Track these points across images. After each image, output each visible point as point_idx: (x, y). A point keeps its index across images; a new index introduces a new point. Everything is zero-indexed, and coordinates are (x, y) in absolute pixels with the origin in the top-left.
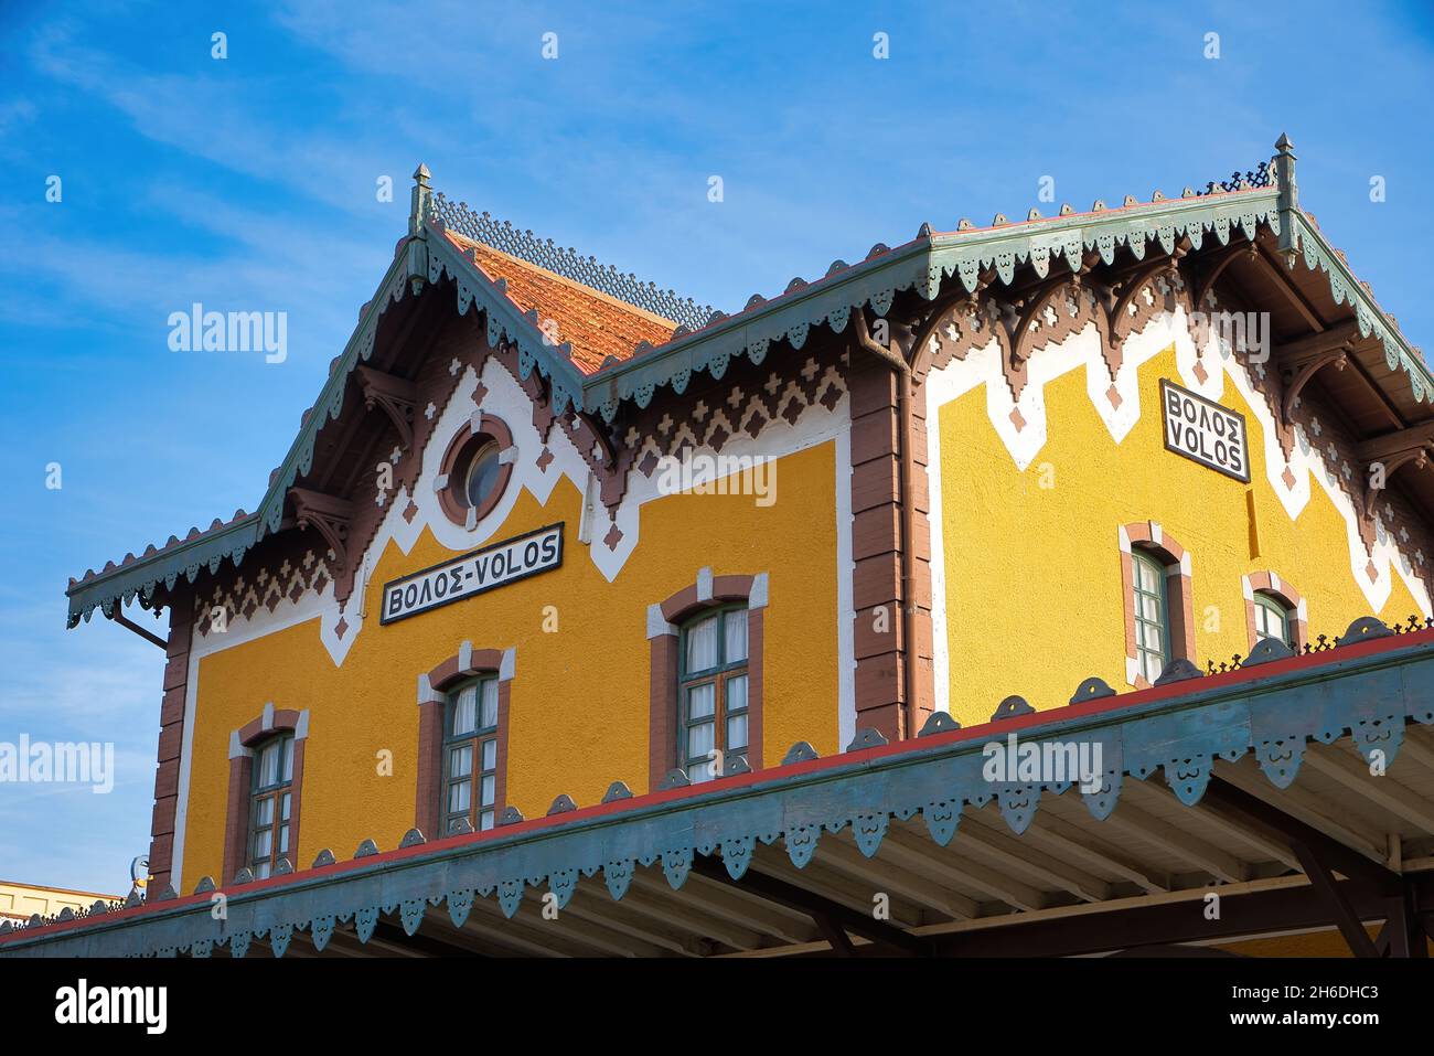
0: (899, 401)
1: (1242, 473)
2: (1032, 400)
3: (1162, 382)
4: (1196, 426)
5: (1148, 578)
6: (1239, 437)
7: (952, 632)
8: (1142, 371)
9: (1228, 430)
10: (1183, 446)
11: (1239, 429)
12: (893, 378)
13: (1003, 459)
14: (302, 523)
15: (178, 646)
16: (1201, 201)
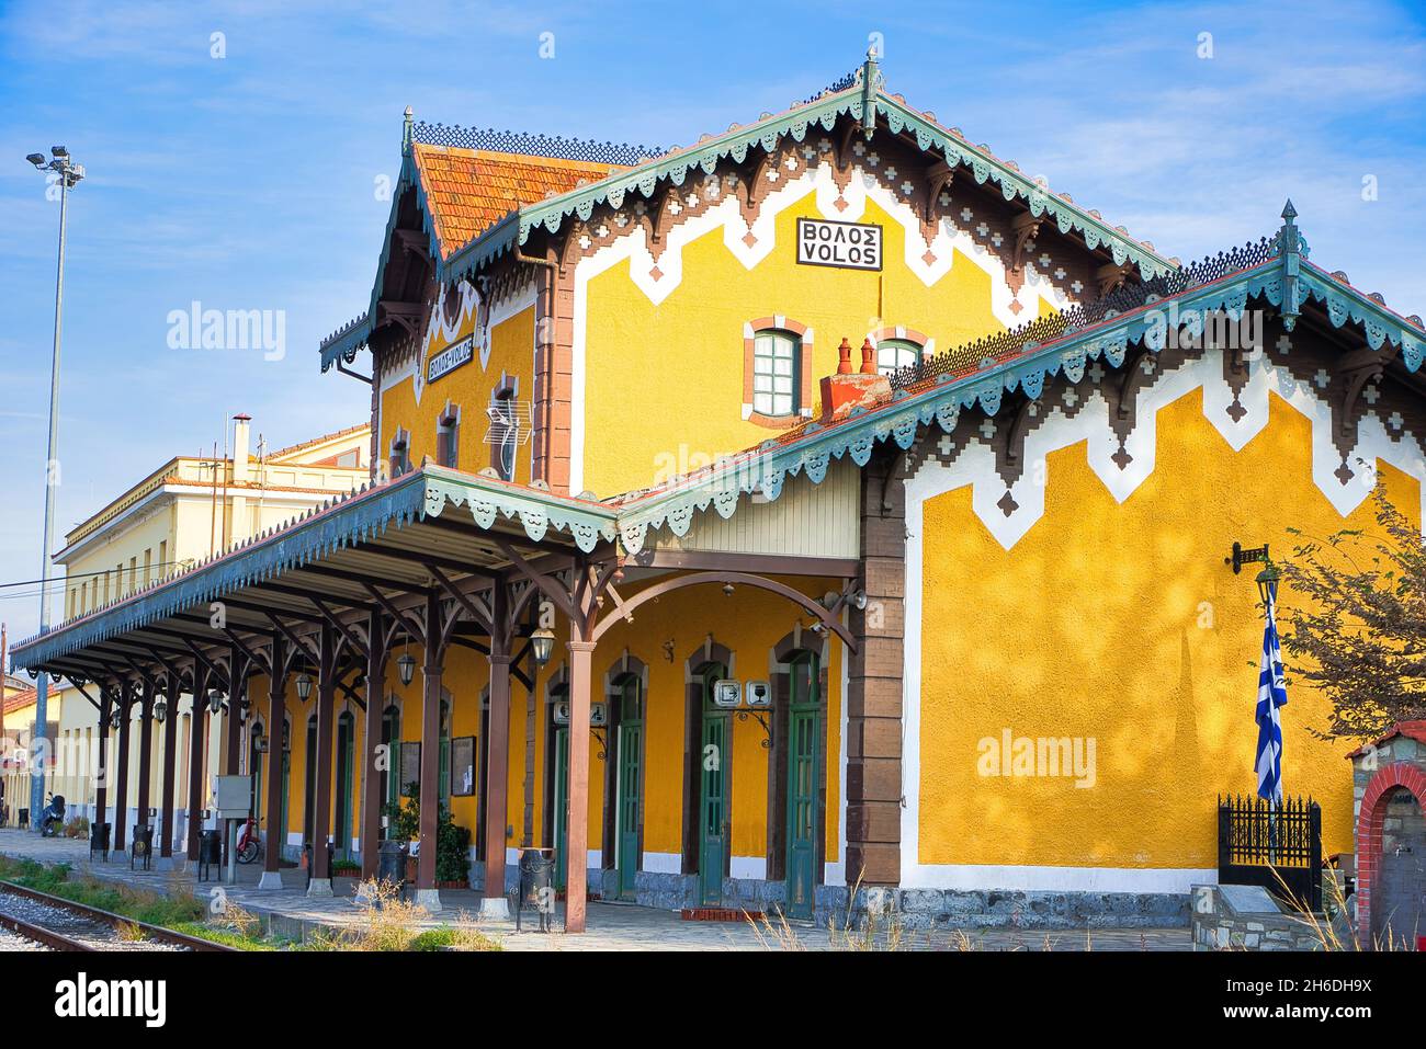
0: (551, 285)
1: (877, 265)
2: (671, 259)
3: (799, 220)
4: (831, 243)
5: (785, 347)
6: (876, 239)
7: (589, 411)
8: (779, 217)
9: (865, 237)
10: (816, 258)
11: (876, 237)
12: (548, 272)
13: (641, 300)
14: (389, 322)
15: (375, 382)
16: (807, 106)
